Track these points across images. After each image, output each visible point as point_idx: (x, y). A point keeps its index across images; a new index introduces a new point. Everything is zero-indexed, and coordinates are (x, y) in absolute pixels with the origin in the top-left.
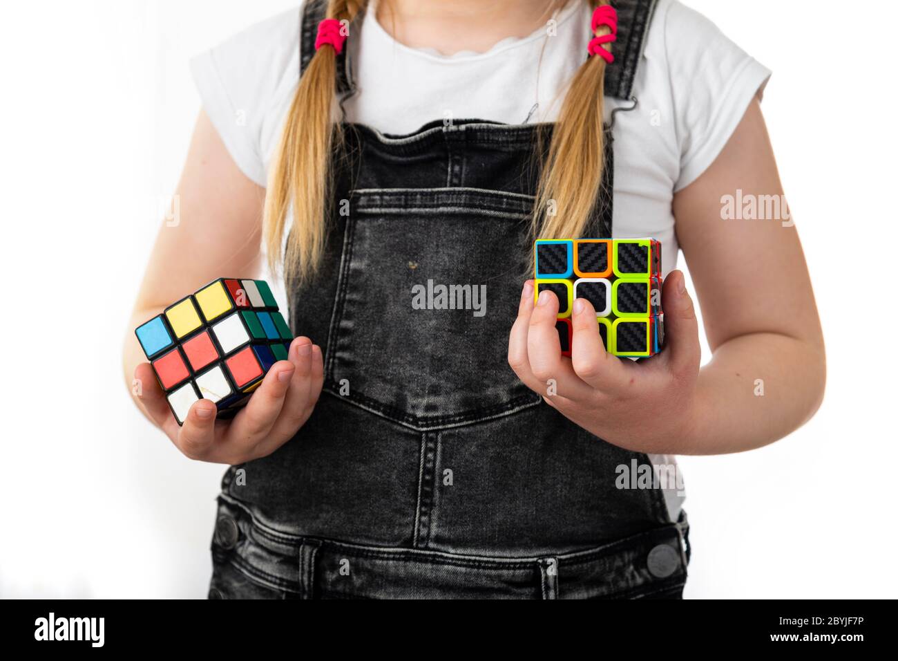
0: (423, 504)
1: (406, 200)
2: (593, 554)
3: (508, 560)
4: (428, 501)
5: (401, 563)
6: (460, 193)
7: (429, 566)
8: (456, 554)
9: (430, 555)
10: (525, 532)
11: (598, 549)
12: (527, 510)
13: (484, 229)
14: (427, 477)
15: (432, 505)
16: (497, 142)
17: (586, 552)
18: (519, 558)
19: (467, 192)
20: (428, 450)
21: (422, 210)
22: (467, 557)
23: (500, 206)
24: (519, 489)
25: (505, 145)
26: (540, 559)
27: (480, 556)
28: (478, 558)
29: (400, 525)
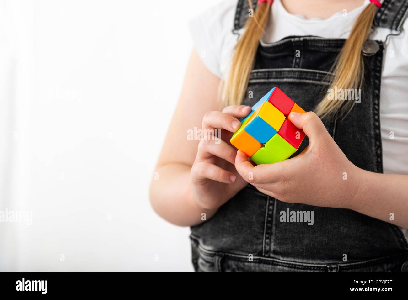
0: (267, 233)
1: (268, 75)
2: (361, 264)
3: (310, 265)
4: (269, 231)
5: (257, 264)
6: (295, 72)
7: (270, 266)
8: (283, 260)
9: (271, 261)
10: (321, 251)
11: (365, 262)
12: (323, 239)
13: (307, 90)
14: (269, 219)
15: (271, 234)
16: (319, 47)
17: (357, 263)
18: (316, 264)
19: (299, 71)
20: (270, 204)
21: (276, 80)
22: (288, 262)
23: (315, 78)
24: (318, 227)
25: (323, 48)
26: (328, 265)
27: (296, 262)
28: (294, 263)
29: (256, 244)
